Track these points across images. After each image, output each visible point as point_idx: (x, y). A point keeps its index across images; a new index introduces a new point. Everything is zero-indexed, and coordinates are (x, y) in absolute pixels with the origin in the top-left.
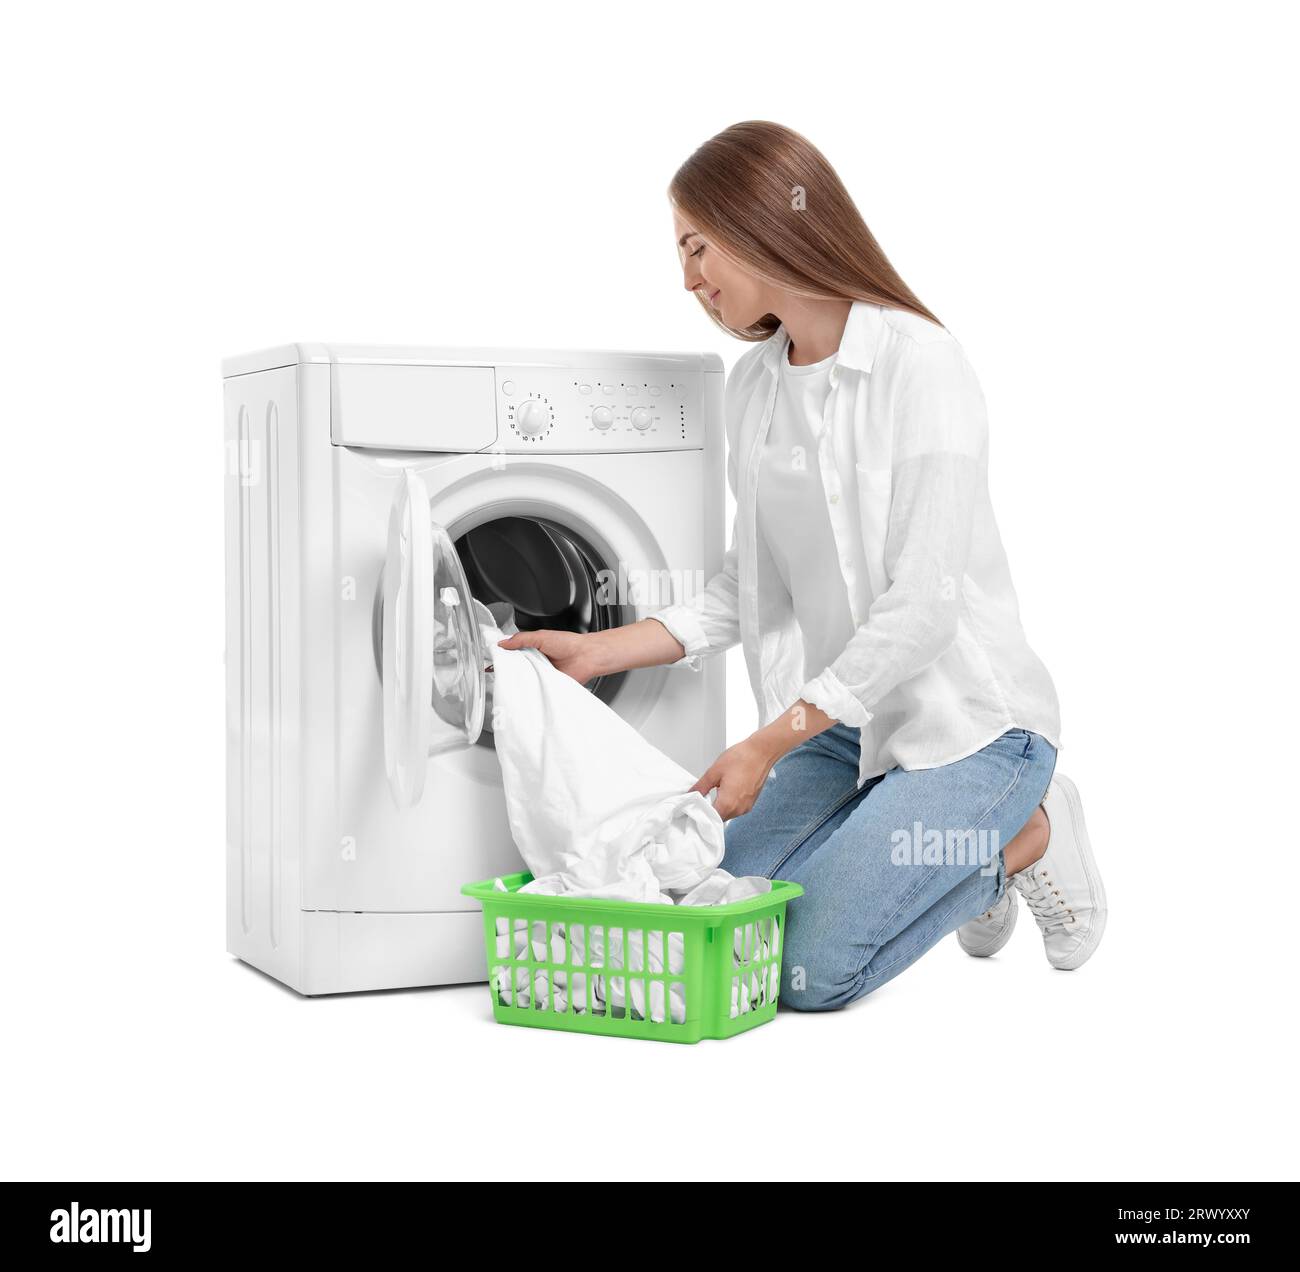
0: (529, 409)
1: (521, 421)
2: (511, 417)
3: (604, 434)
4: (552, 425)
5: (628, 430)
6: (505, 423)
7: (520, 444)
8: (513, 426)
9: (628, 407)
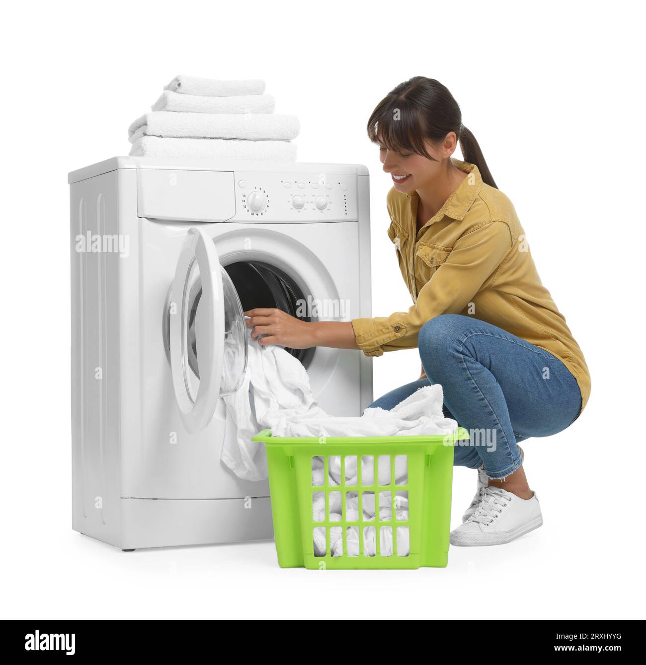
0: (255, 196)
1: (250, 203)
2: (244, 201)
3: (299, 212)
4: (268, 206)
5: (313, 209)
6: (240, 204)
7: (248, 217)
8: (245, 207)
9: (313, 196)
